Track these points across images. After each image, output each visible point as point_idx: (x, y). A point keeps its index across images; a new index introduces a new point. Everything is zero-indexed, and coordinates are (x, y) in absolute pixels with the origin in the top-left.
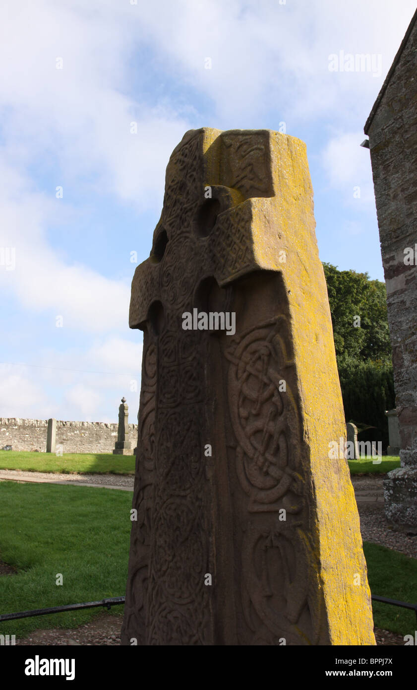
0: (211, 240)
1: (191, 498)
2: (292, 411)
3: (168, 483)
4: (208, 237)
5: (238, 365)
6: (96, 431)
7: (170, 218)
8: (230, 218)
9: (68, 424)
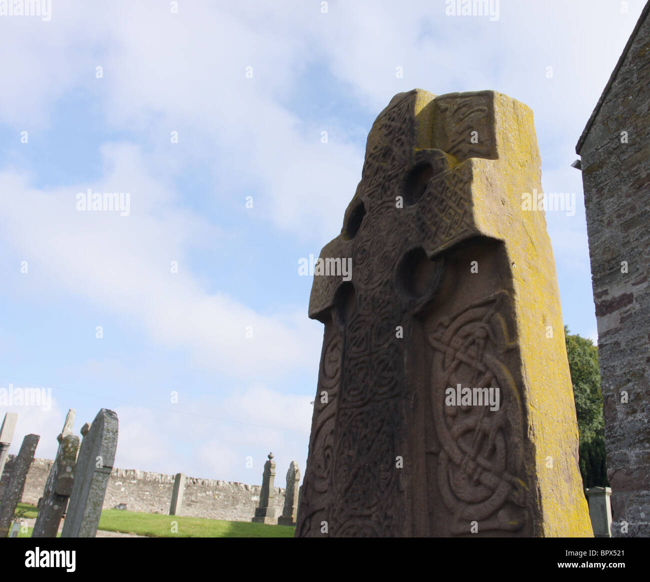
0: (420, 207)
1: (377, 516)
2: (514, 402)
3: (347, 501)
4: (416, 205)
5: (445, 353)
6: (234, 493)
7: (370, 188)
8: (446, 180)
9: (200, 482)
